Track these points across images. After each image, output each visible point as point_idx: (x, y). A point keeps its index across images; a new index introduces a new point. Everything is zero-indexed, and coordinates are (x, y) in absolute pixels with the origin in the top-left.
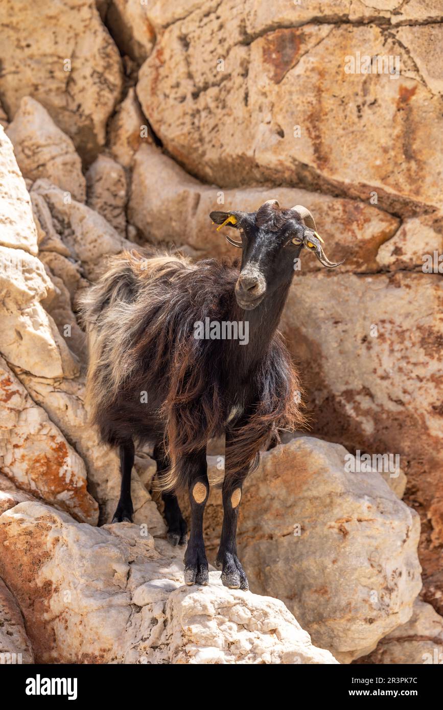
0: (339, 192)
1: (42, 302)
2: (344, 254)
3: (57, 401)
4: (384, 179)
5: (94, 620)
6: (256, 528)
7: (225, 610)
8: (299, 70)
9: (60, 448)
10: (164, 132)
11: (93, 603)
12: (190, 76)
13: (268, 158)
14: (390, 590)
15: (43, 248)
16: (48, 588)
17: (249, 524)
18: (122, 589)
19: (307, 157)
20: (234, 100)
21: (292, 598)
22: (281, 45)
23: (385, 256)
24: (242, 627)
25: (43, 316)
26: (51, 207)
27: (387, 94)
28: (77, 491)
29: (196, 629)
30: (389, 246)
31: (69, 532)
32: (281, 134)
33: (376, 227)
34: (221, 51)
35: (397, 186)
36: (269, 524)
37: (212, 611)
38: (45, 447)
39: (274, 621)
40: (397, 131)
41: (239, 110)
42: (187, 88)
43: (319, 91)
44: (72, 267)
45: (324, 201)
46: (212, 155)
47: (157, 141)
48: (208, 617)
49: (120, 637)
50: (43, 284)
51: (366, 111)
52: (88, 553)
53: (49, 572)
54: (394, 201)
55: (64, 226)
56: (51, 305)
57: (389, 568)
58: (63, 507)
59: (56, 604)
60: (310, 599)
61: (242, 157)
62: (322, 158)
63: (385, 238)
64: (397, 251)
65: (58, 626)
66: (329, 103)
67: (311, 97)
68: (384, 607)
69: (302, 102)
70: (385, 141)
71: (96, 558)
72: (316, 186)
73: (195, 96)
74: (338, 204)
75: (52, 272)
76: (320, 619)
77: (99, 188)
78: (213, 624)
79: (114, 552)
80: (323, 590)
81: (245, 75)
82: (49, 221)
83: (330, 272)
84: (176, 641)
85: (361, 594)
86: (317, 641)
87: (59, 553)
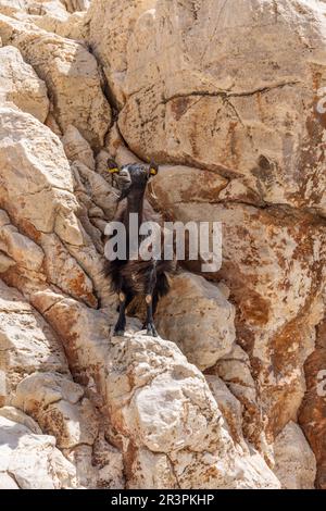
0: (203, 168)
1: (75, 213)
2: (205, 194)
3: (80, 255)
4: (222, 162)
5: (94, 350)
6: (165, 311)
7: (150, 346)
8: (187, 115)
9: (82, 276)
10: (128, 140)
11: (93, 343)
12: (140, 117)
13: (172, 153)
14: (222, 339)
15: (76, 190)
16: (75, 336)
17: (162, 309)
18: (106, 337)
19: (190, 153)
20: (159, 127)
21: (180, 342)
22: (179, 104)
23: (222, 196)
24: (157, 354)
25: (75, 219)
26: (80, 172)
27: (224, 125)
28: (88, 294)
29: (138, 354)
30: (224, 191)
31: (84, 312)
32: (179, 142)
33: (218, 183)
34: (154, 106)
35: (228, 165)
36: (170, 309)
37: (145, 347)
38: (75, 275)
39: (171, 351)
40: (229, 141)
41: (161, 131)
42: (139, 122)
43: (195, 124)
44: (88, 198)
45: (197, 171)
46: (149, 151)
47: (126, 145)
48: (143, 349)
49: (105, 358)
50: (75, 205)
51: (215, 133)
52: (92, 321)
53: (75, 329)
54: (227, 171)
55: (85, 181)
56: (79, 214)
57: (222, 329)
58: (82, 301)
59: (78, 343)
60: (188, 342)
61: (162, 152)
62: (196, 153)
63: (222, 188)
64: (228, 193)
65: (79, 352)
66: (199, 129)
67: (192, 127)
68: (219, 346)
69: (188, 129)
70: (223, 146)
71: (95, 323)
72: (193, 165)
73: (142, 125)
74: (202, 172)
75: (80, 200)
76: (192, 351)
77: (100, 165)
78: (145, 353)
79: (103, 321)
80: (193, 338)
81: (164, 116)
82: (79, 178)
83: (198, 202)
84: (129, 360)
85: (209, 340)
86: (190, 360)
87: (80, 321)
